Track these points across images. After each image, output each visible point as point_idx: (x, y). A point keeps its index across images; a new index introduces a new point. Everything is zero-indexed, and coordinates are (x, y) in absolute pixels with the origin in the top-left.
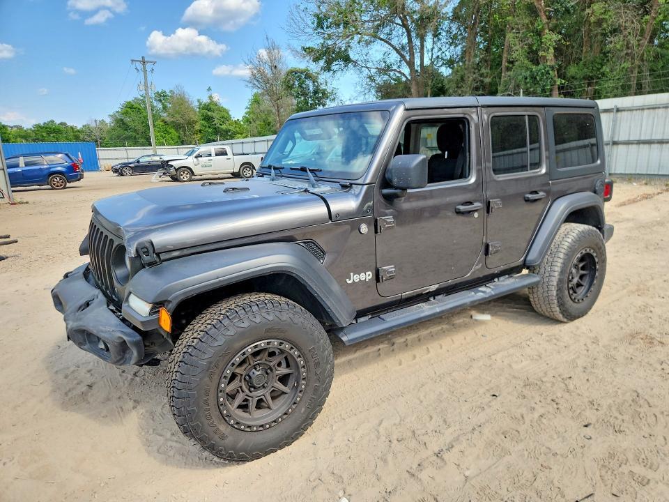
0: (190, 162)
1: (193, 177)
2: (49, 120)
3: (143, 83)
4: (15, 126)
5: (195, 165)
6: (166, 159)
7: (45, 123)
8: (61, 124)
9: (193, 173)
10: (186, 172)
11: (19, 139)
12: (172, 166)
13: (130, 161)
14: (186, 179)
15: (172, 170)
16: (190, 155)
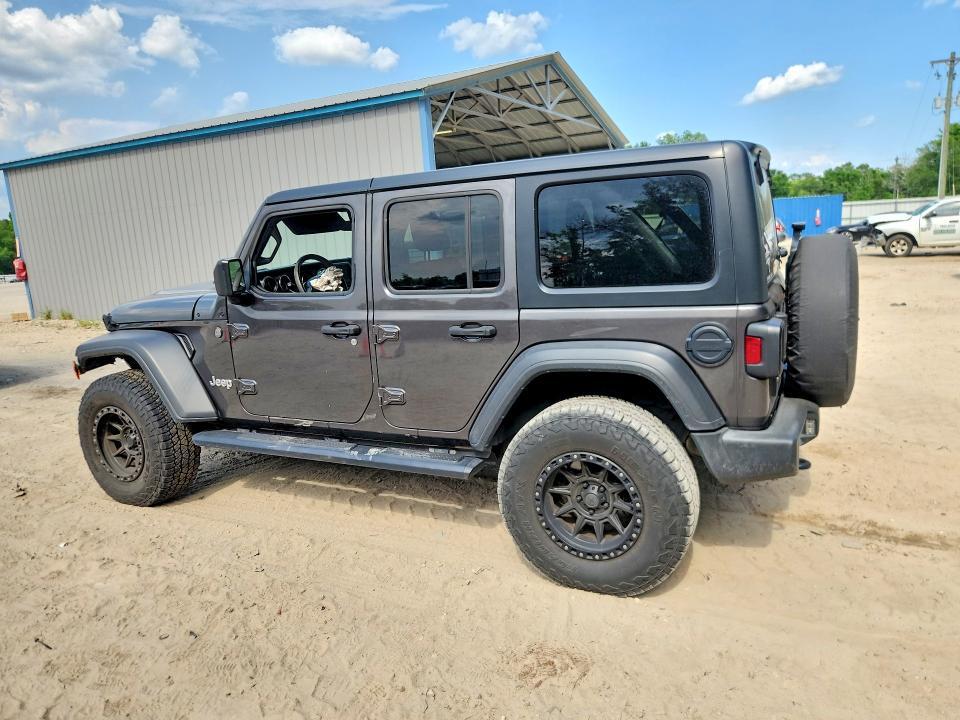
0: (912, 226)
1: (915, 250)
2: (844, 163)
3: (944, 94)
4: (803, 175)
5: (923, 230)
6: (871, 221)
7: (837, 168)
8: (862, 167)
9: (915, 243)
10: (902, 242)
11: (802, 192)
12: (880, 232)
13: (854, 222)
14: (900, 252)
15: (881, 238)
16: (916, 214)
